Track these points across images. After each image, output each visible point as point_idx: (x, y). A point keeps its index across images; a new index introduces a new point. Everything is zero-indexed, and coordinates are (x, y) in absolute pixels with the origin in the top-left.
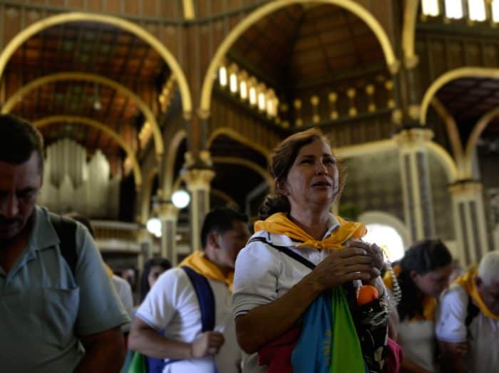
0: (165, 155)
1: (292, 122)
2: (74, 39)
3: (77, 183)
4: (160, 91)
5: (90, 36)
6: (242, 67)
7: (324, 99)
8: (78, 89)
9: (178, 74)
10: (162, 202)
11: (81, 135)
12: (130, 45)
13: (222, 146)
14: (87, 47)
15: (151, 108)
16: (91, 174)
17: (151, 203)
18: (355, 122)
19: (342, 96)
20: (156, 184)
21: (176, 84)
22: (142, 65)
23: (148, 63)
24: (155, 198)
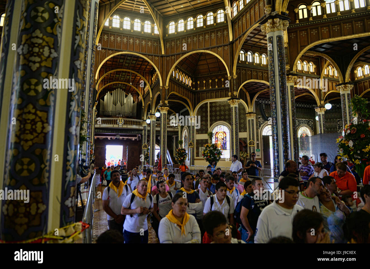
0: (153, 98)
1: (196, 89)
2: (124, 59)
3: (122, 104)
4: (152, 76)
5: (129, 58)
6: (180, 70)
7: (207, 81)
8: (124, 74)
9: (158, 72)
10: (151, 114)
11: (124, 88)
12: (143, 61)
13: (173, 97)
14: (128, 61)
15: (149, 83)
16: (127, 101)
17: (147, 114)
18: (217, 90)
19: (213, 81)
20: (149, 108)
21: (157, 75)
22: (146, 68)
23: (148, 67)
24: (149, 113)
